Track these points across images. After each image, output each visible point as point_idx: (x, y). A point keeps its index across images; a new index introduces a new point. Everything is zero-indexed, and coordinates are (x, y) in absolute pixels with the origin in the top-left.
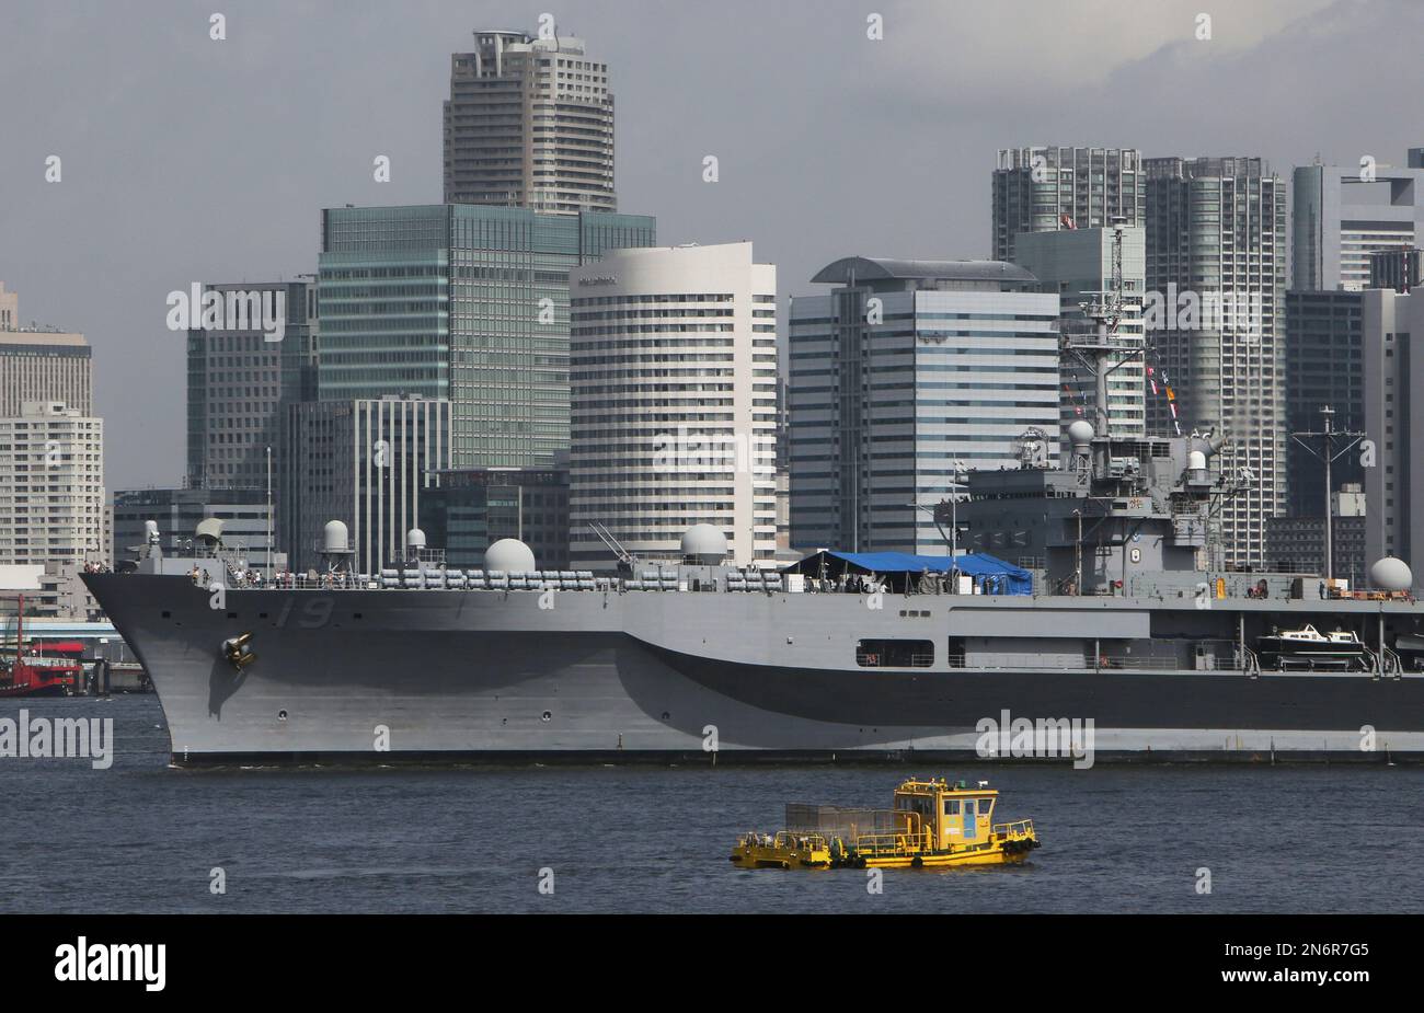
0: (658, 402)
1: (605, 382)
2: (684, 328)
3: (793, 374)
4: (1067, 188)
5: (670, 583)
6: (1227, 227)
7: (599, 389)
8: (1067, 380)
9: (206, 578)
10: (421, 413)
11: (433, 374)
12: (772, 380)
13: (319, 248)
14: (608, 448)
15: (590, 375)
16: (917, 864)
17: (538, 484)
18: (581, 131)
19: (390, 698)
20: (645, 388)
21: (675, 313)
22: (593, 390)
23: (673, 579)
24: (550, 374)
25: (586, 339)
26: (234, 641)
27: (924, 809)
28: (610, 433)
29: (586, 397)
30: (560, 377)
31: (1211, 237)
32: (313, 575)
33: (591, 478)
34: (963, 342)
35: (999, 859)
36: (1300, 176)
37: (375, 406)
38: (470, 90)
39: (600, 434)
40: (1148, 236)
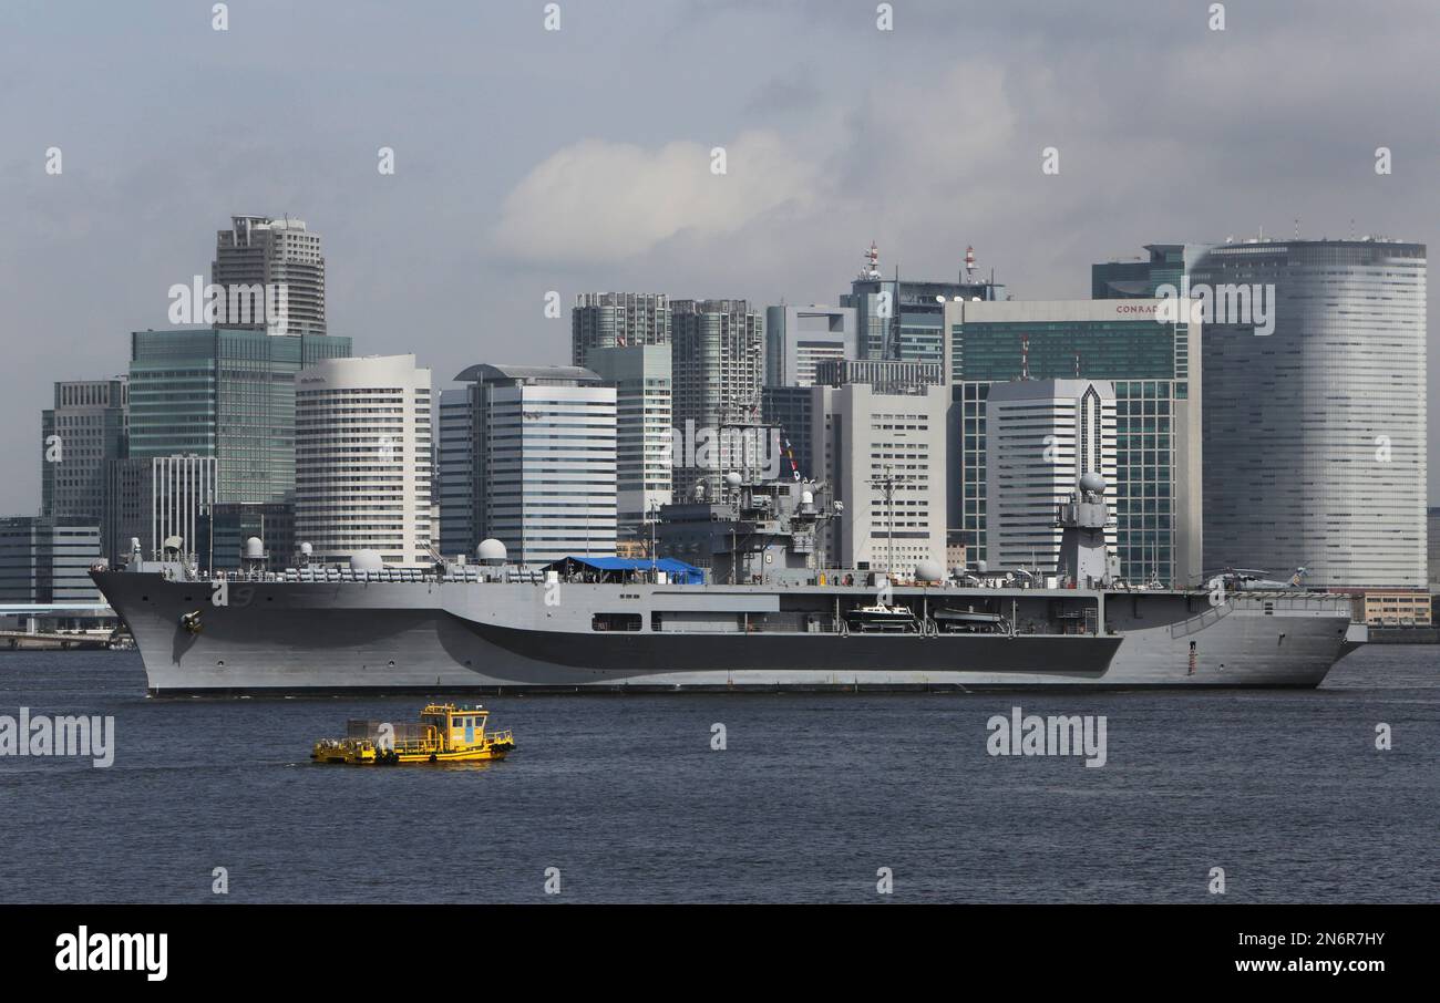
0: (354, 459)
1: (319, 446)
2: (370, 410)
3: (442, 440)
4: (621, 319)
5: (472, 577)
6: (724, 345)
7: (314, 451)
8: (621, 444)
9: (172, 574)
10: (197, 467)
11: (205, 440)
12: (428, 445)
13: (129, 357)
14: (321, 489)
15: (309, 441)
16: (433, 759)
17: (274, 513)
18: (302, 281)
19: (290, 652)
20: (345, 450)
21: (365, 400)
22: (310, 451)
23: (474, 575)
24: (283, 440)
25: (306, 418)
26: (189, 616)
27: (440, 723)
28: (322, 479)
29: (306, 456)
30: (289, 443)
31: (714, 352)
32: (241, 572)
33: (309, 509)
34: (553, 420)
35: (488, 756)
36: (772, 313)
37: (167, 461)
38: (229, 254)
39: (315, 480)
40: (673, 351)
